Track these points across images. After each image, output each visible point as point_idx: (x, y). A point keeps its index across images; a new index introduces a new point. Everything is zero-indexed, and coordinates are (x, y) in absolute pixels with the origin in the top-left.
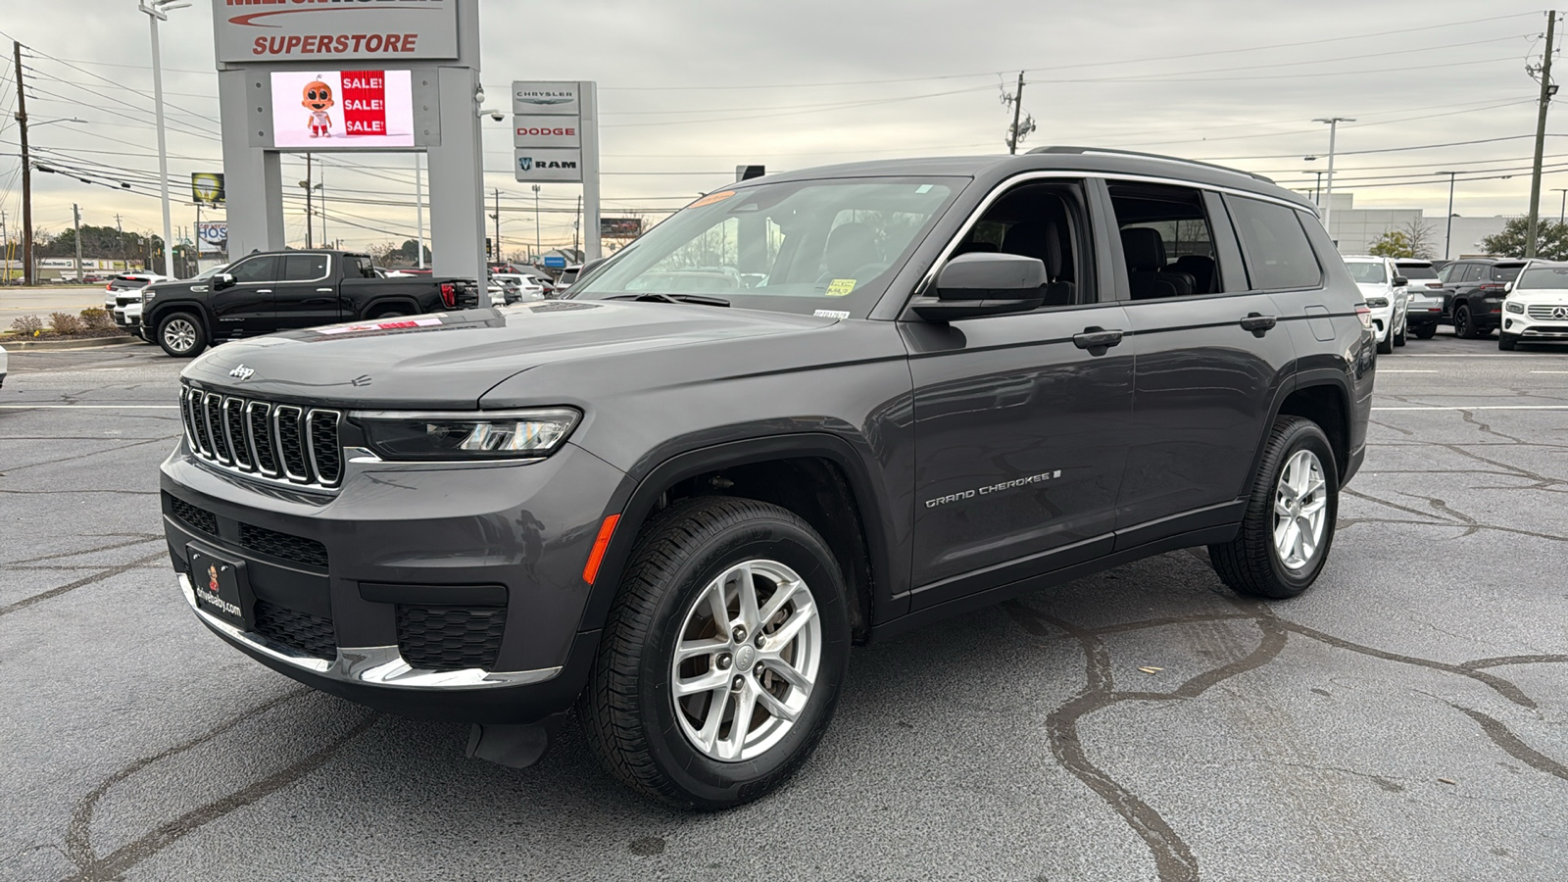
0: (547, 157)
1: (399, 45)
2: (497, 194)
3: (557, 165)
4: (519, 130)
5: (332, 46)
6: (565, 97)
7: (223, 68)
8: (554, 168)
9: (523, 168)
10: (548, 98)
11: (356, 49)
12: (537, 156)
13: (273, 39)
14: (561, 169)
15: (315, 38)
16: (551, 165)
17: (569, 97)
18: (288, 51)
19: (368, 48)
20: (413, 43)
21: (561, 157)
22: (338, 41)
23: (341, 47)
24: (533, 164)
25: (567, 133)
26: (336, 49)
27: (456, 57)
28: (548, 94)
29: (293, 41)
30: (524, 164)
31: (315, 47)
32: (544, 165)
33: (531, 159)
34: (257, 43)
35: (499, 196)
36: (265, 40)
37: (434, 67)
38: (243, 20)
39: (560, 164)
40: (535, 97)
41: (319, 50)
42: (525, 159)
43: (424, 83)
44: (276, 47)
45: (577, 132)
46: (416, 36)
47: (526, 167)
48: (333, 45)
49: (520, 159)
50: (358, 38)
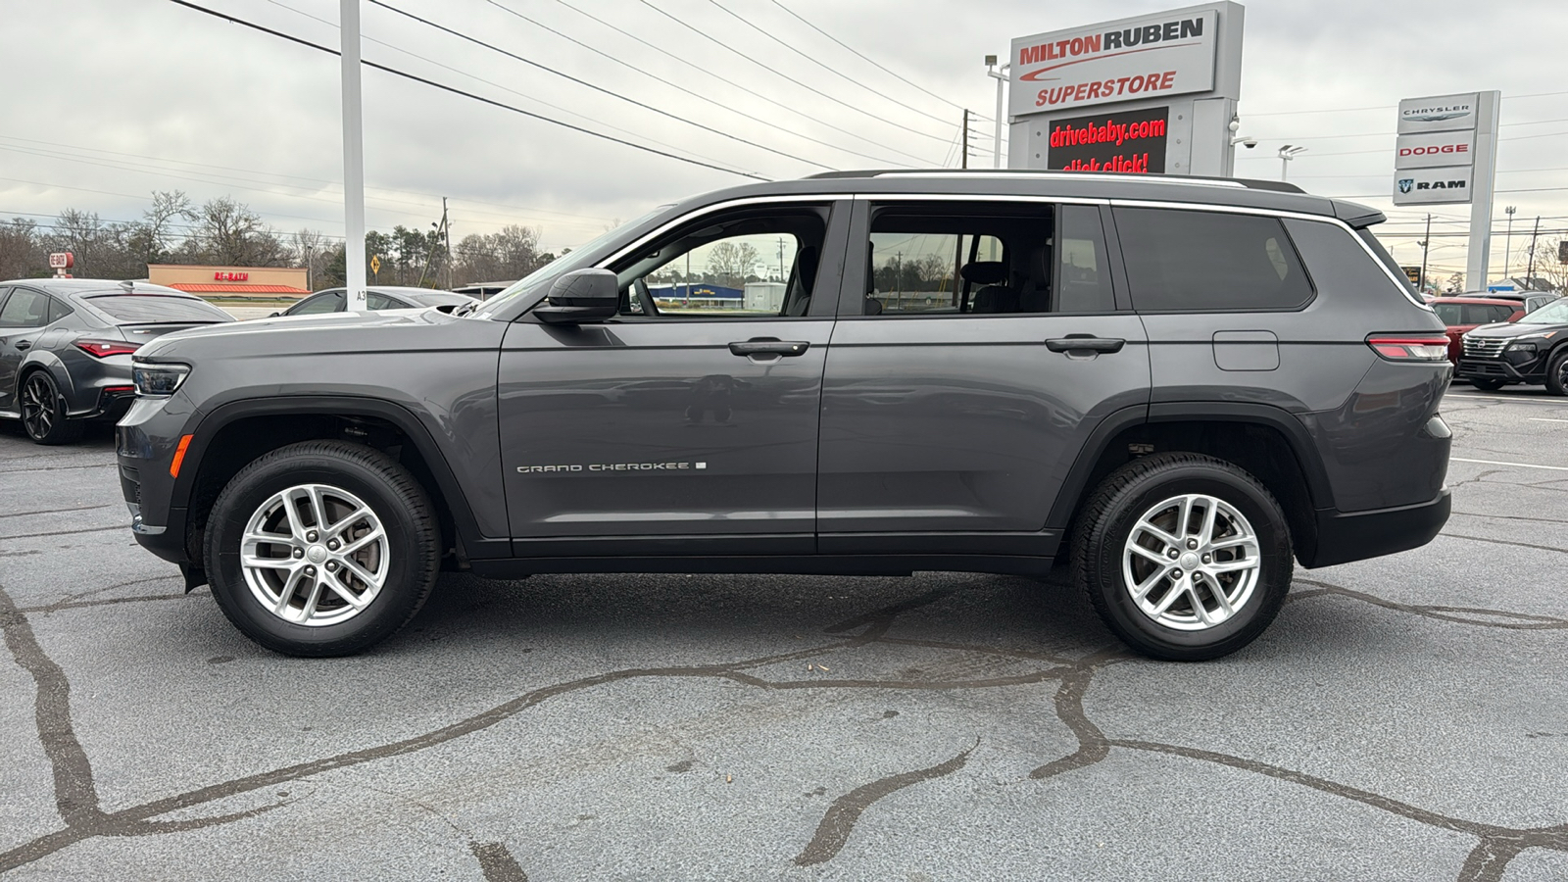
0: (1431, 177)
1: (1159, 84)
2: (1429, 219)
3: (1443, 185)
4: (1402, 151)
5: (1100, 91)
6: (1461, 111)
7: (1013, 121)
8: (1439, 188)
9: (1403, 191)
10: (1439, 114)
11: (1120, 92)
12: (1419, 177)
13: (1053, 91)
14: (1447, 189)
15: (1086, 85)
16: (1435, 186)
17: (1465, 111)
18: (1063, 100)
19: (1132, 90)
20: (1171, 79)
21: (1446, 176)
22: (1106, 87)
23: (1107, 92)
24: (1415, 186)
25: (1458, 150)
26: (1104, 94)
27: (1210, 88)
28: (1440, 110)
29: (1068, 91)
30: (1404, 186)
31: (1086, 94)
32: (1427, 186)
33: (1412, 181)
34: (1040, 96)
35: (1431, 221)
36: (1046, 92)
37: (1190, 100)
38: (1030, 77)
39: (1446, 185)
40: (1424, 114)
41: (1089, 97)
42: (1406, 181)
43: (1180, 118)
44: (1054, 98)
45: (1470, 148)
46: (1174, 73)
47: (1406, 190)
48: (1102, 89)
49: (1400, 182)
50: (1122, 81)
